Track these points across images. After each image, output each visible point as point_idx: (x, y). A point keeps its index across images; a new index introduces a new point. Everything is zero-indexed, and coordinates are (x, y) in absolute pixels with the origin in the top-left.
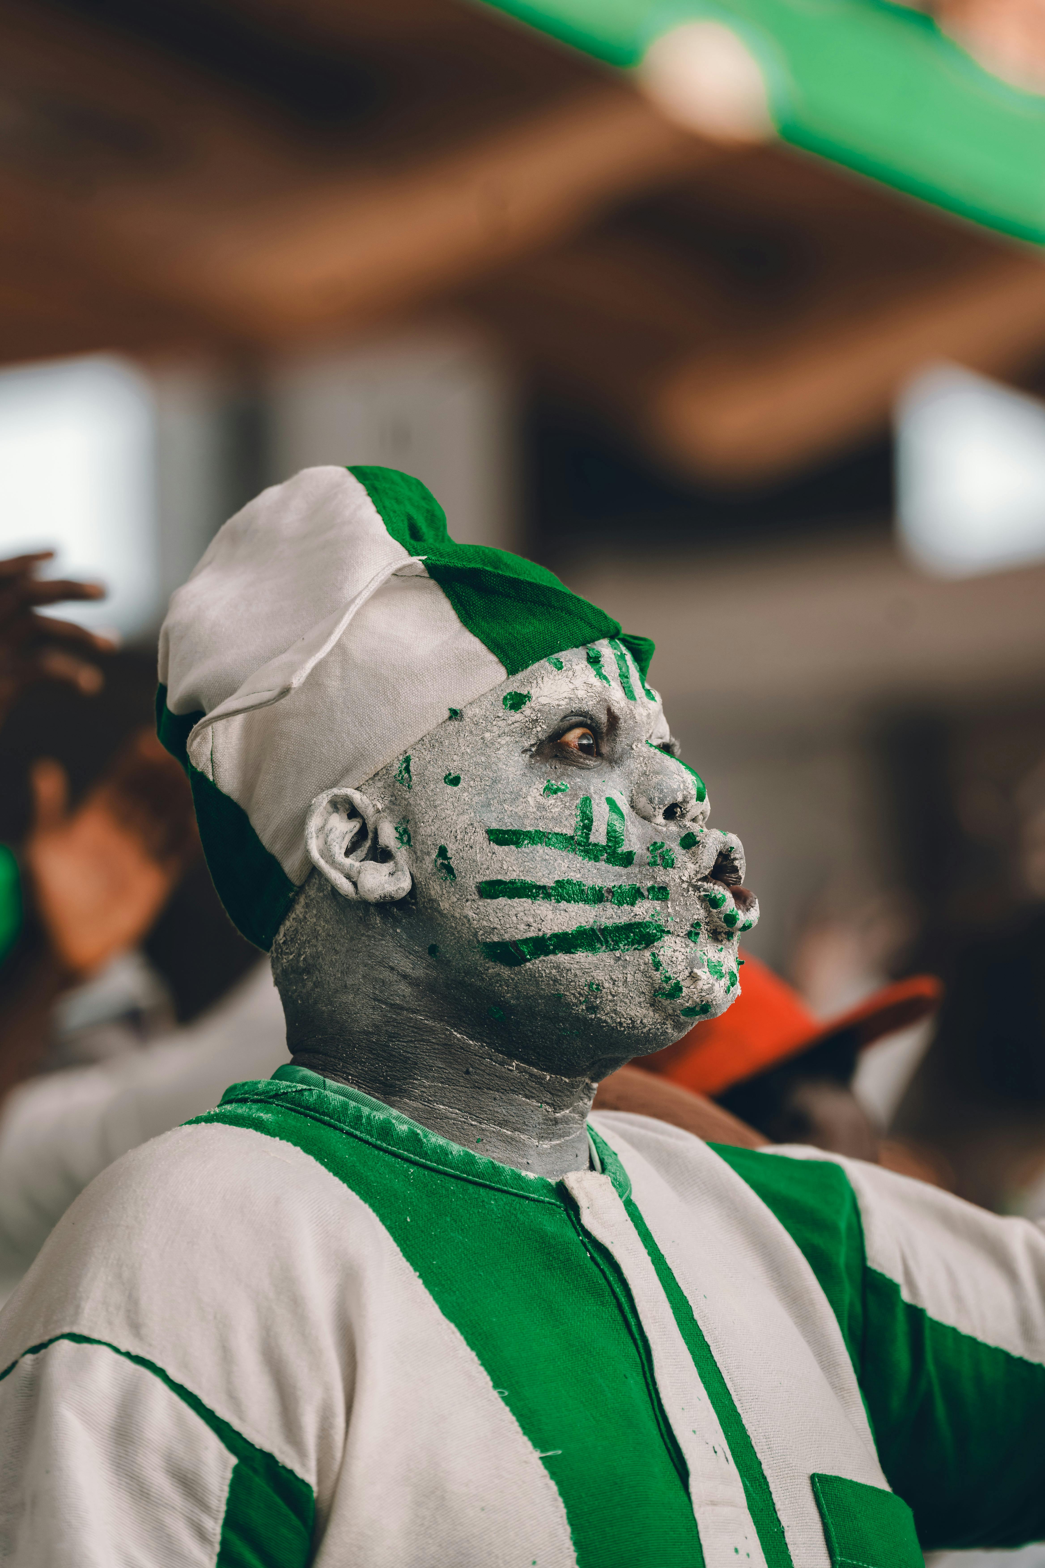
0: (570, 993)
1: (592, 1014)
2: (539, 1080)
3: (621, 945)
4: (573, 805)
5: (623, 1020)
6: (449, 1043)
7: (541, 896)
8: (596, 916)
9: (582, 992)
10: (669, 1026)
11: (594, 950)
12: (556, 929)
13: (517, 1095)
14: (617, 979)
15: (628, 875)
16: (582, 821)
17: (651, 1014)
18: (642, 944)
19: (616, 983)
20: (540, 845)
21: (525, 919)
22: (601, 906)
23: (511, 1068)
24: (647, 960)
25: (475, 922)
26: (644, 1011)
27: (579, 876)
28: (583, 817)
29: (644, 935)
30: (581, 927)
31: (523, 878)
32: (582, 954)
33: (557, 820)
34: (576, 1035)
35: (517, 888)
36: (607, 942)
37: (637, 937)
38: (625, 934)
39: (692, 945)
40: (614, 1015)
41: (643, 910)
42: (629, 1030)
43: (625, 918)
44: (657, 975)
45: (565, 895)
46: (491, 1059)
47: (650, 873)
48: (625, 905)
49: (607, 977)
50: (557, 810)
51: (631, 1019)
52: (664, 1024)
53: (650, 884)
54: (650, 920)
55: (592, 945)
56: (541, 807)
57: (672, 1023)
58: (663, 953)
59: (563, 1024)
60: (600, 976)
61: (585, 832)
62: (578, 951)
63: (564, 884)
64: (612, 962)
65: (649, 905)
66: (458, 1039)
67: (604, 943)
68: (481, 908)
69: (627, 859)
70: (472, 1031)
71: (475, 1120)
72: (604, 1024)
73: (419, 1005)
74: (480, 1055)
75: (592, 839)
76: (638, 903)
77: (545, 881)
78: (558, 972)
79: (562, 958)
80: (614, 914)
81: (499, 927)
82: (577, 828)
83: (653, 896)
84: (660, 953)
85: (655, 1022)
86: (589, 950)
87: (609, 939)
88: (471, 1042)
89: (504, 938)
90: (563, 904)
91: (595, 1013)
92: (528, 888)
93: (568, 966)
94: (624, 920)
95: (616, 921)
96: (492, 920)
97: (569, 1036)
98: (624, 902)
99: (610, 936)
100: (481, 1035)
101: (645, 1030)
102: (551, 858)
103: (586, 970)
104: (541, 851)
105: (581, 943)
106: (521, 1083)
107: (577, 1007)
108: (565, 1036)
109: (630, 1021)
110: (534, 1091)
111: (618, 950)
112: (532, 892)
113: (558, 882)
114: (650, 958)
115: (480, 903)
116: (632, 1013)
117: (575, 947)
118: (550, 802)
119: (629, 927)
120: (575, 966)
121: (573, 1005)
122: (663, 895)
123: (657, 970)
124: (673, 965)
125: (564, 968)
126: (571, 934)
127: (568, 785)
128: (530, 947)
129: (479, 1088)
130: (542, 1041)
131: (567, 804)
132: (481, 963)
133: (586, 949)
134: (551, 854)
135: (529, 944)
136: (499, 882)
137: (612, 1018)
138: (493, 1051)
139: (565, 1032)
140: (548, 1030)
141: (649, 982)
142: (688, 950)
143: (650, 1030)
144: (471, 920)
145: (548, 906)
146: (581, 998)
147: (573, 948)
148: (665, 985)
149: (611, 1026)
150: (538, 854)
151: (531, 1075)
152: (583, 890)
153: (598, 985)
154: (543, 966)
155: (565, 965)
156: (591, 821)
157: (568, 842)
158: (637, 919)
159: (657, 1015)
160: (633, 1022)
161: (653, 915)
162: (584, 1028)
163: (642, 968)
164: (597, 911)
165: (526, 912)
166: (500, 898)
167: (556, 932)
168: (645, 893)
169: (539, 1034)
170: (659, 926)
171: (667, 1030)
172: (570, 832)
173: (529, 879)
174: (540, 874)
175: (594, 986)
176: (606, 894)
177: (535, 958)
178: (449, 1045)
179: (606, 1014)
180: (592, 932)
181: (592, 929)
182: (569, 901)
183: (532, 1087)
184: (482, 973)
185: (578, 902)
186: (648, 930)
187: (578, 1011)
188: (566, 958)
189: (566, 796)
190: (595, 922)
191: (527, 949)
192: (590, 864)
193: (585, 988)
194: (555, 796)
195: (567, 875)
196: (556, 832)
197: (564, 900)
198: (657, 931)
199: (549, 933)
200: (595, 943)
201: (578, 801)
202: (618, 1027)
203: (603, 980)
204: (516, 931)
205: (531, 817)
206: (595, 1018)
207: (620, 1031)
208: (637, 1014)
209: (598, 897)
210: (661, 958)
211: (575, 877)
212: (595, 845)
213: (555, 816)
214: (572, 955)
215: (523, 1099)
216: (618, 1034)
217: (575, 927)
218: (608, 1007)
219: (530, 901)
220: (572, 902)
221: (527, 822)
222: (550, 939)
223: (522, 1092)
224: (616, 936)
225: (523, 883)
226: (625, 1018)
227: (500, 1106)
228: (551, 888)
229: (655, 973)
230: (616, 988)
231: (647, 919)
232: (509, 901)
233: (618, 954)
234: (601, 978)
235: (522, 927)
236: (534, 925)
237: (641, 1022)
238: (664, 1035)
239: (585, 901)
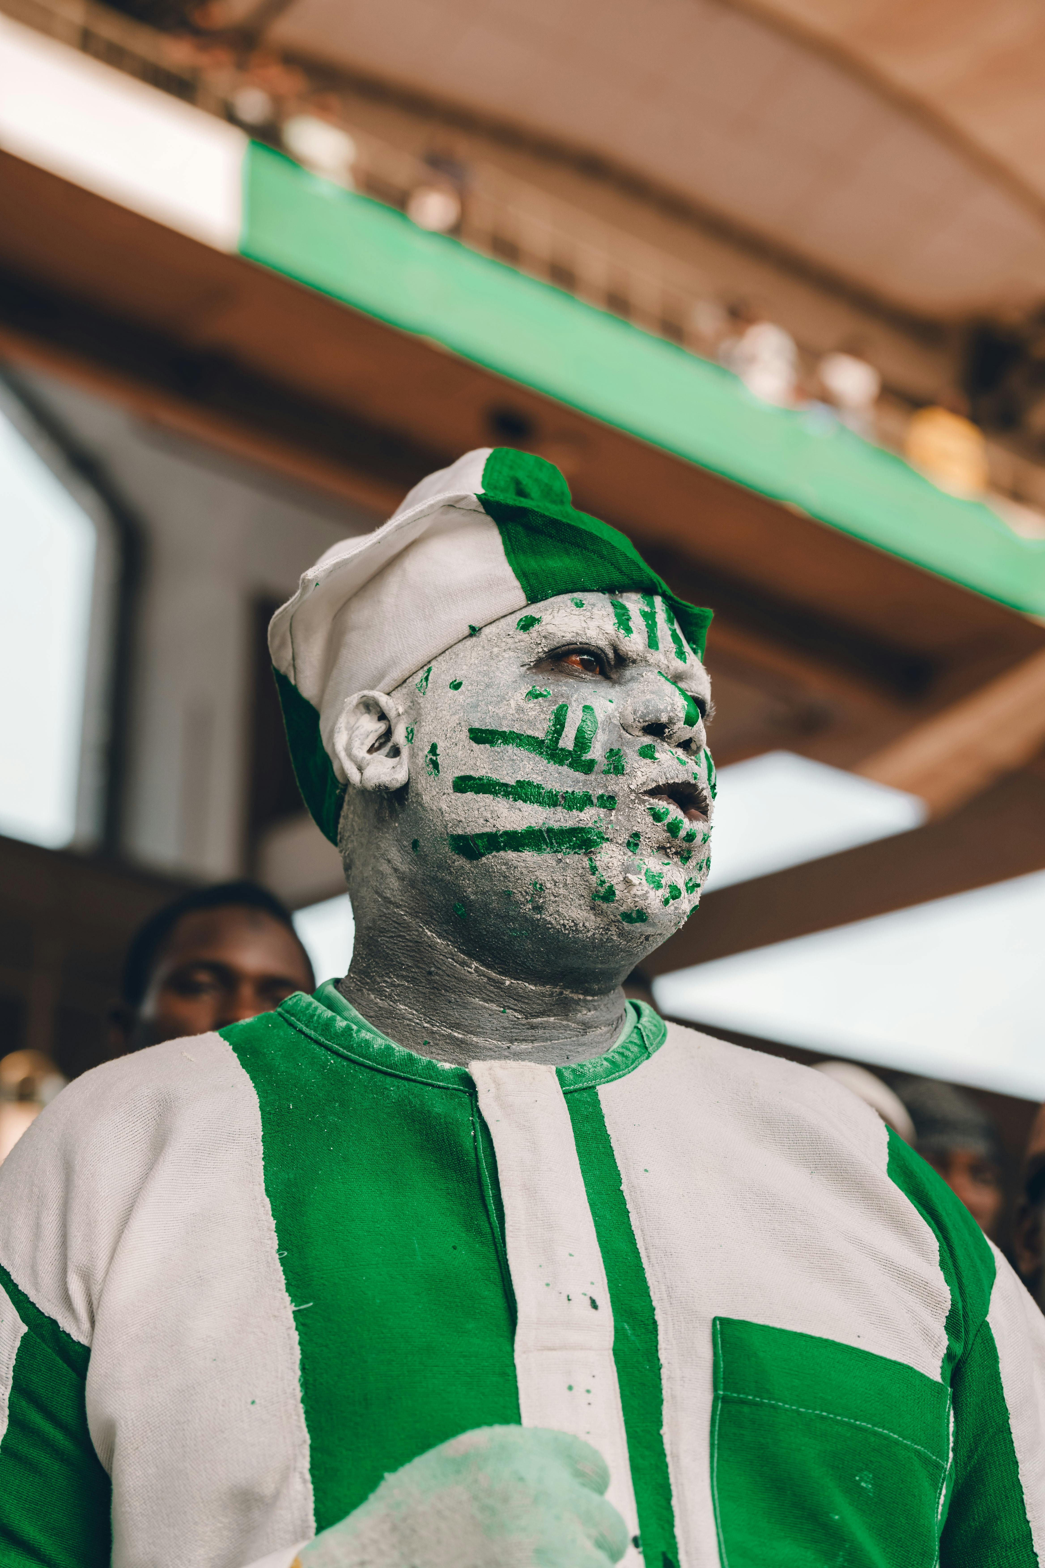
0: (518, 891)
1: (538, 914)
2: (498, 984)
3: (563, 848)
4: (549, 709)
5: (566, 922)
6: (420, 941)
7: (502, 793)
8: (546, 818)
9: (527, 890)
10: (614, 933)
11: (539, 850)
12: (508, 827)
13: (474, 998)
14: (558, 881)
15: (585, 783)
16: (554, 725)
17: (593, 917)
18: (582, 849)
19: (557, 884)
20: (511, 745)
21: (485, 814)
22: (552, 809)
23: (469, 970)
24: (585, 865)
25: (447, 815)
26: (586, 915)
27: (540, 778)
28: (556, 722)
29: (585, 840)
30: (530, 827)
31: (490, 775)
32: (528, 853)
33: (531, 723)
34: (526, 936)
35: (483, 785)
36: (552, 843)
37: (578, 842)
38: (568, 837)
39: (630, 854)
40: (557, 917)
41: (588, 817)
42: (573, 934)
43: (570, 822)
44: (593, 879)
45: (523, 795)
46: (453, 959)
47: (603, 781)
48: (574, 810)
49: (549, 878)
50: (534, 713)
51: (573, 921)
52: (608, 929)
53: (601, 792)
54: (593, 826)
55: (539, 846)
56: (520, 710)
57: (617, 930)
58: (600, 859)
59: (513, 923)
60: (543, 876)
61: (555, 737)
62: (525, 850)
63: (524, 785)
64: (554, 863)
65: (594, 812)
66: (428, 937)
67: (549, 845)
68: (453, 801)
69: (588, 767)
70: (440, 929)
71: (428, 1022)
72: (550, 926)
73: (402, 900)
74: (444, 954)
75: (561, 744)
76: (586, 810)
77: (507, 780)
78: (507, 868)
79: (511, 855)
80: (562, 818)
81: (463, 820)
82: (548, 732)
83: (601, 804)
84: (597, 859)
85: (598, 927)
86: (535, 850)
87: (554, 841)
88: (439, 941)
89: (466, 831)
90: (520, 803)
91: (540, 913)
92: (492, 785)
93: (515, 863)
94: (569, 824)
95: (562, 825)
96: (459, 813)
97: (519, 937)
98: (574, 808)
99: (555, 838)
100: (447, 933)
101: (589, 934)
102: (519, 758)
103: (531, 869)
104: (510, 751)
105: (529, 842)
106: (478, 986)
107: (524, 905)
108: (515, 937)
109: (573, 924)
110: (492, 995)
111: (560, 852)
112: (495, 789)
113: (518, 782)
114: (587, 862)
115: (453, 797)
116: (574, 915)
117: (523, 846)
118: (529, 706)
119: (574, 831)
120: (522, 864)
121: (521, 904)
122: (611, 804)
123: (593, 874)
124: (609, 870)
125: (512, 864)
126: (520, 833)
127: (551, 692)
128: (484, 842)
129: (438, 989)
130: (495, 941)
131: (545, 709)
132: (450, 856)
133: (532, 848)
134: (519, 755)
135: (483, 839)
136: (470, 778)
137: (556, 919)
138: (456, 950)
139: (515, 933)
140: (499, 929)
141: (586, 885)
142: (626, 858)
143: (594, 934)
144: (444, 813)
145: (505, 803)
146: (527, 897)
147: (521, 846)
148: (600, 888)
149: (556, 929)
150: (507, 754)
151: (489, 979)
152: (541, 793)
153: (541, 885)
154: (495, 861)
155: (513, 862)
156: (563, 726)
157: (535, 744)
158: (581, 825)
159: (599, 919)
160: (576, 925)
161: (595, 822)
162: (533, 929)
163: (580, 872)
164: (548, 814)
165: (486, 807)
166: (468, 793)
167: (508, 829)
168: (595, 801)
169: (492, 933)
170: (600, 833)
171: (612, 937)
172: (540, 735)
173: (495, 776)
174: (505, 772)
175: (538, 886)
176: (560, 799)
177: (489, 853)
178: (420, 942)
179: (551, 915)
180: (540, 833)
181: (540, 831)
182: (525, 801)
183: (490, 991)
184: (450, 867)
185: (534, 803)
186: (589, 836)
187: (525, 910)
188: (514, 855)
189: (545, 701)
190: (544, 824)
191: (482, 843)
192: (553, 767)
193: (530, 886)
194: (536, 700)
195: (529, 776)
196: (529, 734)
197: (522, 800)
198: (598, 838)
199: (502, 829)
200: (541, 844)
201: (555, 708)
202: (563, 929)
203: (546, 880)
204: (476, 824)
205: (510, 718)
206: (540, 918)
207: (566, 934)
208: (578, 916)
209: (552, 800)
210: (598, 863)
211: (537, 779)
212: (562, 750)
213: (531, 719)
214: (519, 853)
215: (481, 1003)
216: (564, 937)
217: (525, 827)
218: (551, 908)
219: (491, 797)
220: (528, 802)
221: (504, 723)
222: (501, 836)
223: (478, 996)
224: (560, 839)
225: (489, 779)
226: (568, 920)
227: (454, 1009)
228: (512, 787)
229: (591, 877)
230: (557, 889)
231: (590, 825)
232: (475, 796)
233: (560, 856)
234: (543, 878)
235: (481, 821)
236: (491, 820)
237: (583, 925)
238: (610, 942)
239: (540, 803)
